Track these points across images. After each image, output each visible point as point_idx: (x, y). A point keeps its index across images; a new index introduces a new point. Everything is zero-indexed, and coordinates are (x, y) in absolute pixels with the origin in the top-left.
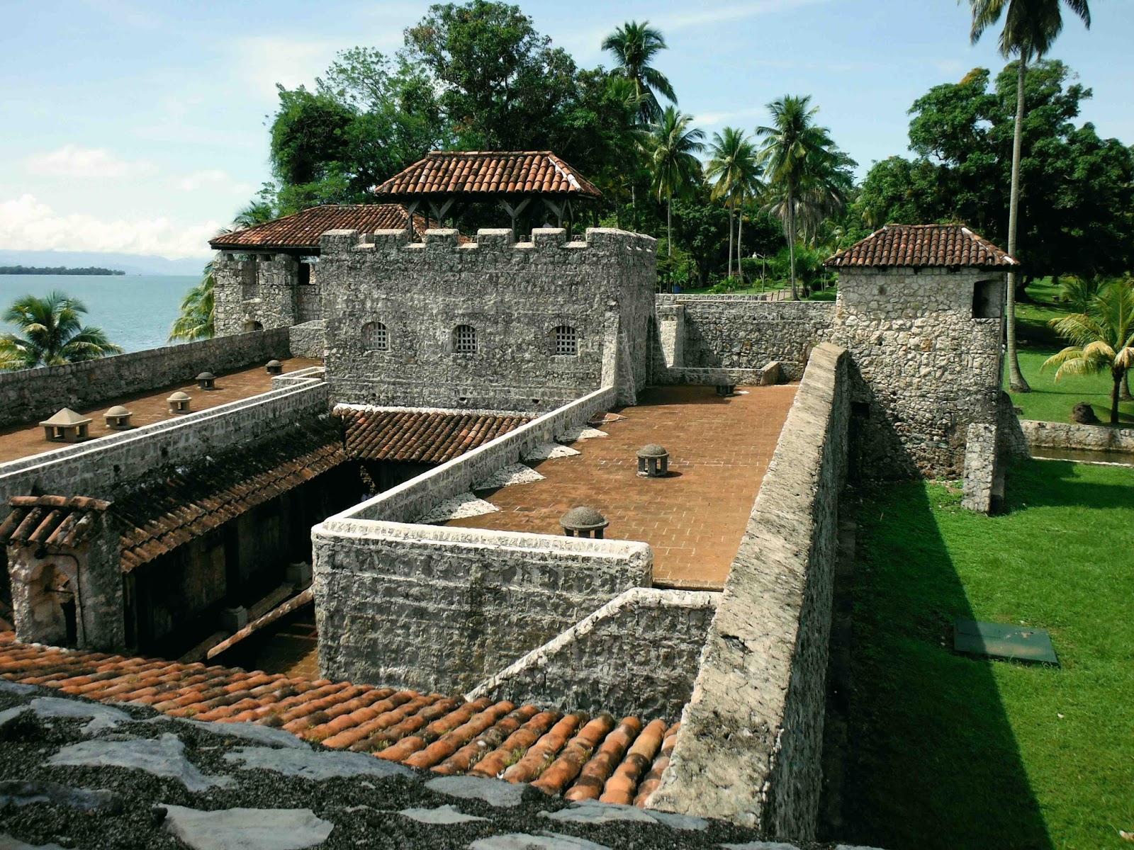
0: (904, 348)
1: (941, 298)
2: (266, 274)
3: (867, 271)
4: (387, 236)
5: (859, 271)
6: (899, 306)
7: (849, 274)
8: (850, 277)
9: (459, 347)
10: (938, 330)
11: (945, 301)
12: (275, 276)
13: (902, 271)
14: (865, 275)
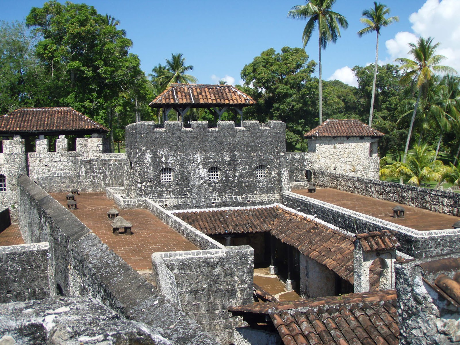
0: (345, 170)
1: (358, 150)
2: (8, 147)
3: (328, 139)
4: (174, 124)
5: (325, 139)
6: (342, 153)
7: (321, 140)
8: (321, 141)
9: (210, 178)
10: (357, 162)
11: (359, 151)
12: (14, 148)
13: (342, 138)
14: (328, 140)
